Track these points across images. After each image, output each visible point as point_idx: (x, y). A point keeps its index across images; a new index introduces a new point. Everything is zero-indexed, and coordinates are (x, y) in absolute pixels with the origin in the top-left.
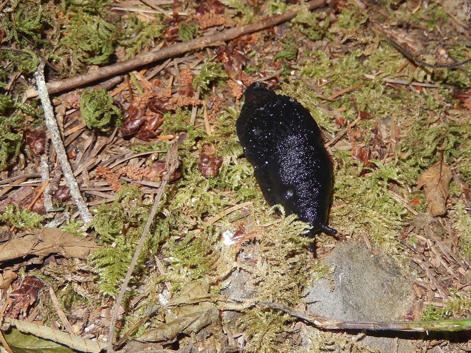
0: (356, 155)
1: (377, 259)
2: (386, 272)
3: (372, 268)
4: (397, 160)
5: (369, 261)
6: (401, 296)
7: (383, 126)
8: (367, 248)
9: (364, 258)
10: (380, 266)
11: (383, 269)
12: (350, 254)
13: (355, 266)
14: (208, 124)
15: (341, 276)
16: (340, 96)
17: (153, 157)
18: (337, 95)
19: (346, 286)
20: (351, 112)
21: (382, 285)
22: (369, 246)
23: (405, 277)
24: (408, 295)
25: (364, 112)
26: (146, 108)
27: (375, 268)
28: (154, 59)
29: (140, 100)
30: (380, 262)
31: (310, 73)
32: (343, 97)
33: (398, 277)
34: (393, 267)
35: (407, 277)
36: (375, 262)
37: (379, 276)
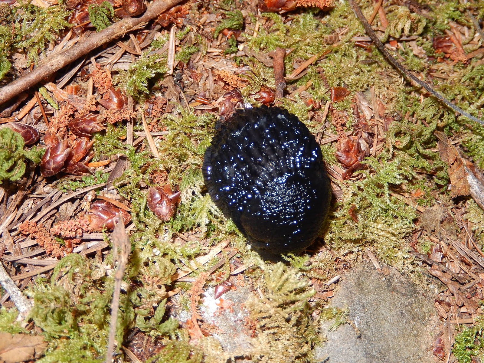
0: (342, 149)
1: (389, 280)
2: (403, 295)
3: (387, 295)
4: (391, 150)
5: (381, 287)
6: (424, 319)
7: (364, 103)
8: (375, 269)
9: (375, 284)
10: (394, 288)
11: (398, 292)
12: (359, 284)
13: (369, 301)
14: (151, 138)
15: (357, 322)
16: (305, 69)
17: (90, 197)
18: (301, 70)
19: (365, 332)
20: (322, 90)
21: (402, 313)
22: (377, 266)
23: (423, 295)
24: (430, 316)
25: (338, 88)
26: (68, 130)
27: (389, 294)
28: (65, 64)
29: (57, 121)
30: (394, 284)
31: (261, 44)
32: (309, 71)
33: (417, 297)
34: (409, 286)
35: (425, 294)
36: (387, 286)
37: (396, 303)
